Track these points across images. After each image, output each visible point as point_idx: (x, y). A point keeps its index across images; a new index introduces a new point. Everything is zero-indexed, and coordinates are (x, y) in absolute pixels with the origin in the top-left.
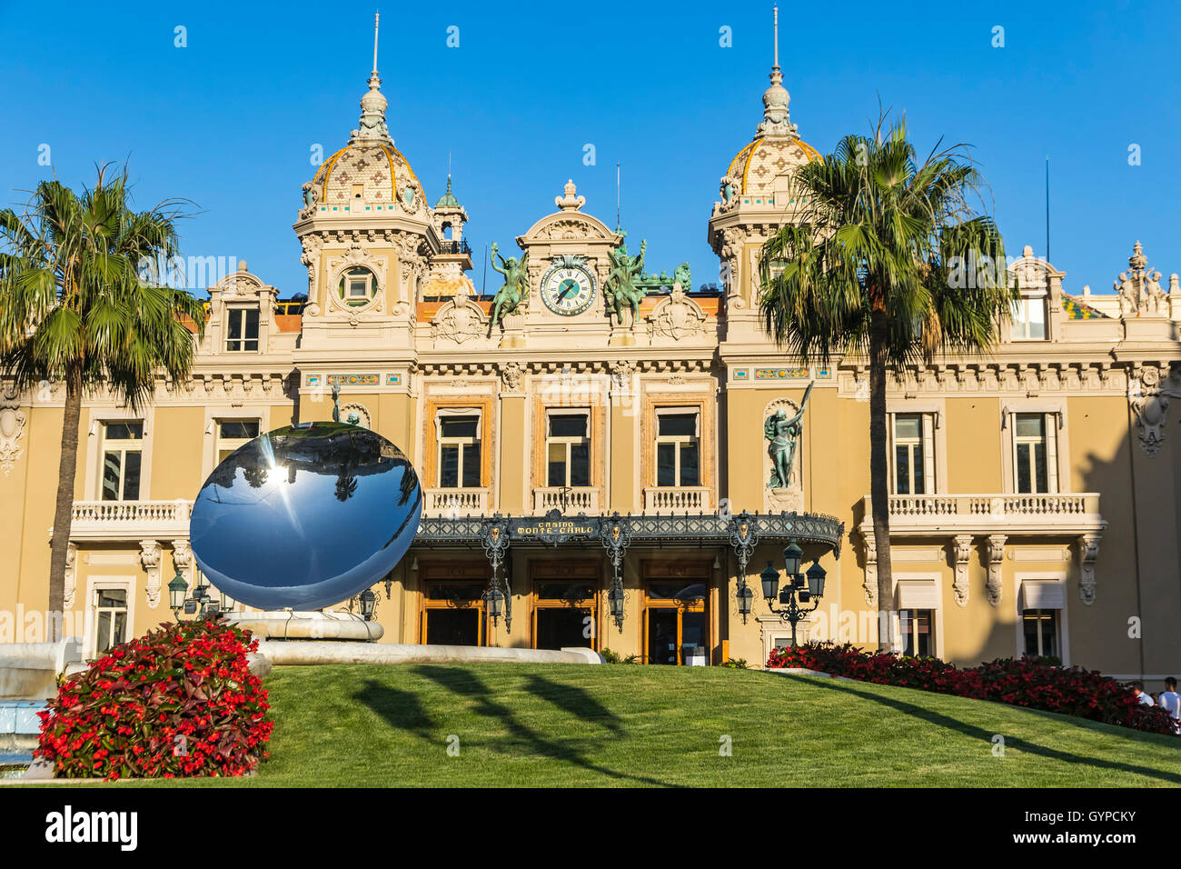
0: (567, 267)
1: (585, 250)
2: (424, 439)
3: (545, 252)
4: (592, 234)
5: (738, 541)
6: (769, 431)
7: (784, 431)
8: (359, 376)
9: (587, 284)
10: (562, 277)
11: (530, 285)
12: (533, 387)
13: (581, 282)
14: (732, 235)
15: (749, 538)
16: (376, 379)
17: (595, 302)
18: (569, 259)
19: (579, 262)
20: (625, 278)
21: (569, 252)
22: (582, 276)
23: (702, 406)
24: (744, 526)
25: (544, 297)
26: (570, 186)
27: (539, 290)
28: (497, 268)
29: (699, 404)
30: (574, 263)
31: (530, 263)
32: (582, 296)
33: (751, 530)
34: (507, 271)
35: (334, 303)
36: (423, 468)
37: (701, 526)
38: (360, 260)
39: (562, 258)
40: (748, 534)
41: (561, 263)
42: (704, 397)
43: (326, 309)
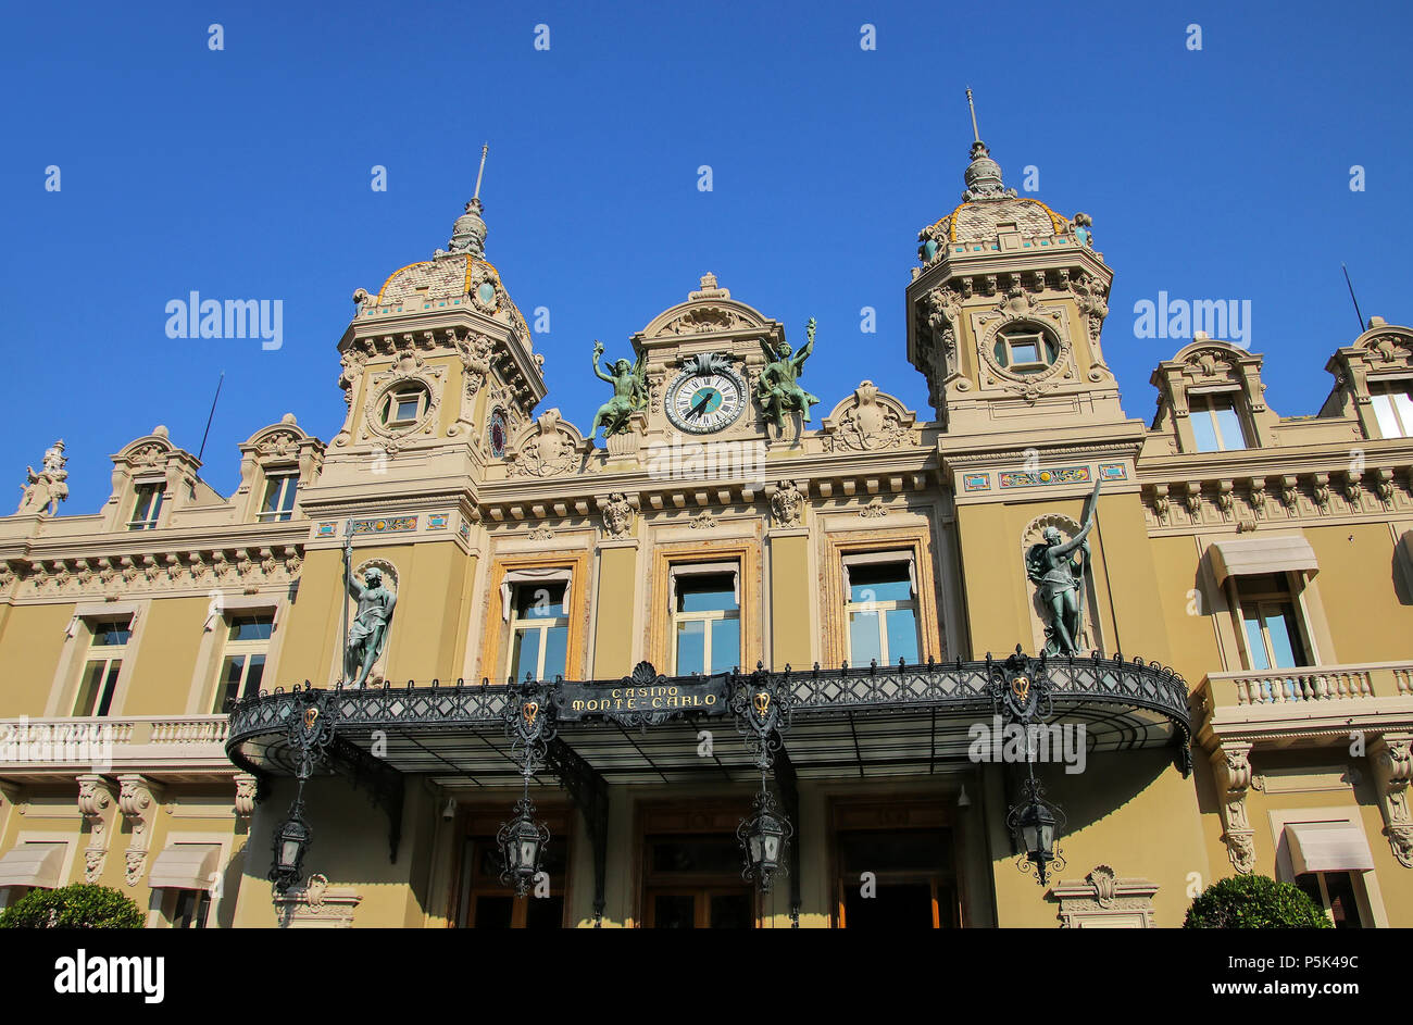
0: (704, 372)
1: (727, 346)
2: (484, 616)
3: (670, 355)
4: (738, 327)
5: (1011, 711)
6: (1034, 567)
7: (1061, 562)
8: (389, 520)
9: (732, 392)
10: (697, 386)
11: (650, 397)
12: (650, 534)
13: (724, 390)
14: (941, 296)
15: (1034, 703)
16: (412, 521)
17: (745, 414)
18: (705, 359)
19: (720, 364)
20: (785, 372)
21: (705, 352)
22: (725, 383)
23: (917, 547)
24: (1021, 680)
25: (669, 410)
26: (709, 278)
27: (662, 404)
28: (601, 374)
29: (911, 543)
30: (714, 364)
31: (649, 367)
32: (726, 408)
33: (1036, 687)
34: (615, 379)
35: (370, 428)
36: (478, 660)
37: (934, 686)
38: (411, 372)
39: (696, 361)
40: (1030, 695)
41: (692, 367)
42: (918, 533)
43: (359, 436)
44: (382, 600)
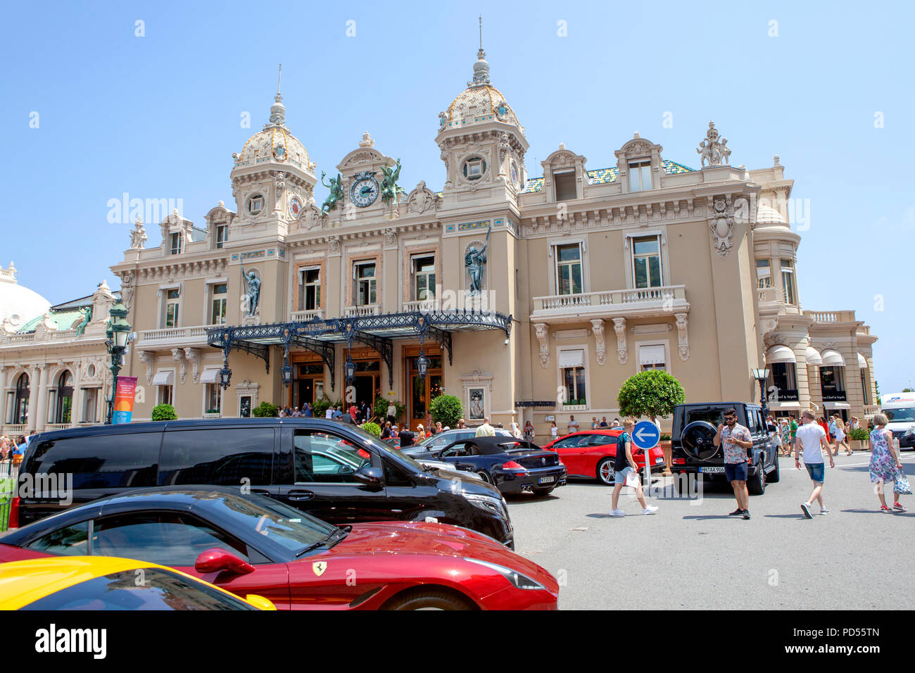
0: (363, 179)
4: (375, 160)
6: (468, 261)
7: (475, 260)
8: (255, 253)
9: (374, 188)
10: (362, 186)
15: (425, 326)
16: (263, 253)
18: (363, 175)
19: (369, 176)
20: (390, 181)
21: (363, 172)
22: (372, 184)
23: (436, 252)
24: (421, 319)
25: (351, 198)
27: (349, 195)
32: (372, 195)
33: (426, 321)
39: (360, 175)
40: (424, 323)
41: (360, 178)
43: (242, 218)
44: (256, 284)
